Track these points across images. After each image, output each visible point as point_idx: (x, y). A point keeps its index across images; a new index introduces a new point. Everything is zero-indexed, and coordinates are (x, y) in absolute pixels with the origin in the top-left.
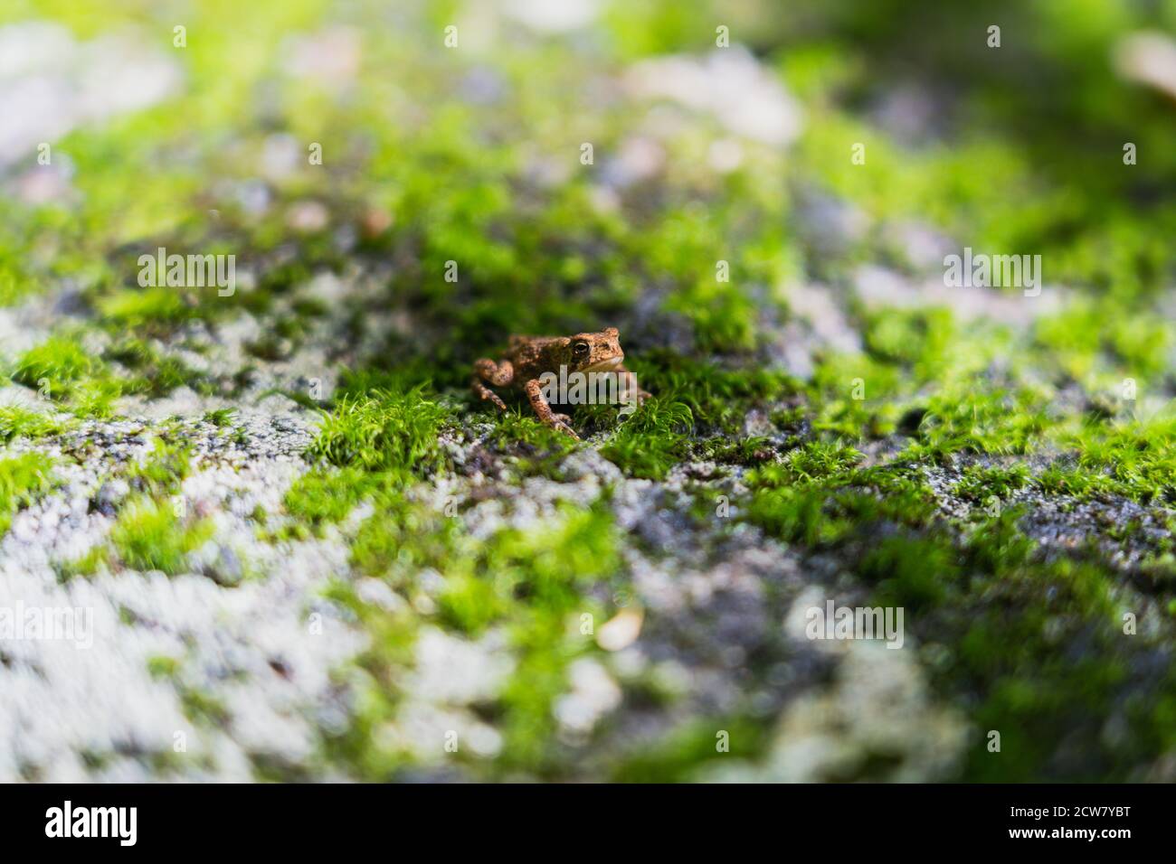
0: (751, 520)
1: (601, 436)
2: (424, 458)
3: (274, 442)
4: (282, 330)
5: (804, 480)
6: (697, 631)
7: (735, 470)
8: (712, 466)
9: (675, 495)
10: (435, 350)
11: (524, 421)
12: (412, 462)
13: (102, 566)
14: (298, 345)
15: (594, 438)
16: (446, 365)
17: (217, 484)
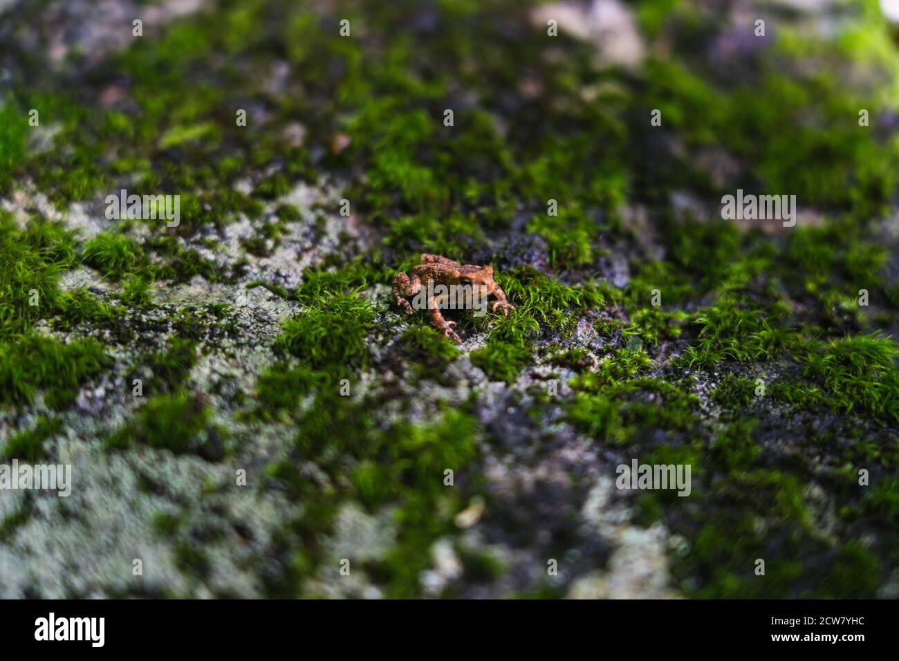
0: (569, 420)
1: (476, 337)
2: (354, 356)
3: (255, 331)
4: (268, 231)
5: (610, 384)
6: (521, 515)
7: (564, 372)
8: (548, 370)
9: (520, 395)
10: (371, 253)
11: (425, 327)
12: (345, 358)
13: (131, 442)
14: (277, 243)
15: (471, 339)
16: (378, 267)
17: (213, 371)
